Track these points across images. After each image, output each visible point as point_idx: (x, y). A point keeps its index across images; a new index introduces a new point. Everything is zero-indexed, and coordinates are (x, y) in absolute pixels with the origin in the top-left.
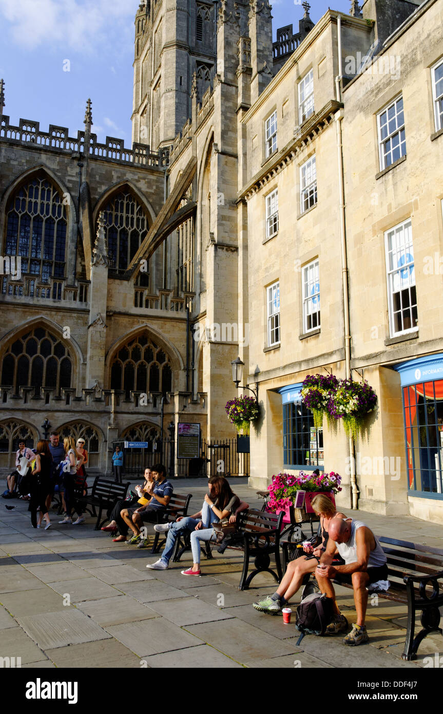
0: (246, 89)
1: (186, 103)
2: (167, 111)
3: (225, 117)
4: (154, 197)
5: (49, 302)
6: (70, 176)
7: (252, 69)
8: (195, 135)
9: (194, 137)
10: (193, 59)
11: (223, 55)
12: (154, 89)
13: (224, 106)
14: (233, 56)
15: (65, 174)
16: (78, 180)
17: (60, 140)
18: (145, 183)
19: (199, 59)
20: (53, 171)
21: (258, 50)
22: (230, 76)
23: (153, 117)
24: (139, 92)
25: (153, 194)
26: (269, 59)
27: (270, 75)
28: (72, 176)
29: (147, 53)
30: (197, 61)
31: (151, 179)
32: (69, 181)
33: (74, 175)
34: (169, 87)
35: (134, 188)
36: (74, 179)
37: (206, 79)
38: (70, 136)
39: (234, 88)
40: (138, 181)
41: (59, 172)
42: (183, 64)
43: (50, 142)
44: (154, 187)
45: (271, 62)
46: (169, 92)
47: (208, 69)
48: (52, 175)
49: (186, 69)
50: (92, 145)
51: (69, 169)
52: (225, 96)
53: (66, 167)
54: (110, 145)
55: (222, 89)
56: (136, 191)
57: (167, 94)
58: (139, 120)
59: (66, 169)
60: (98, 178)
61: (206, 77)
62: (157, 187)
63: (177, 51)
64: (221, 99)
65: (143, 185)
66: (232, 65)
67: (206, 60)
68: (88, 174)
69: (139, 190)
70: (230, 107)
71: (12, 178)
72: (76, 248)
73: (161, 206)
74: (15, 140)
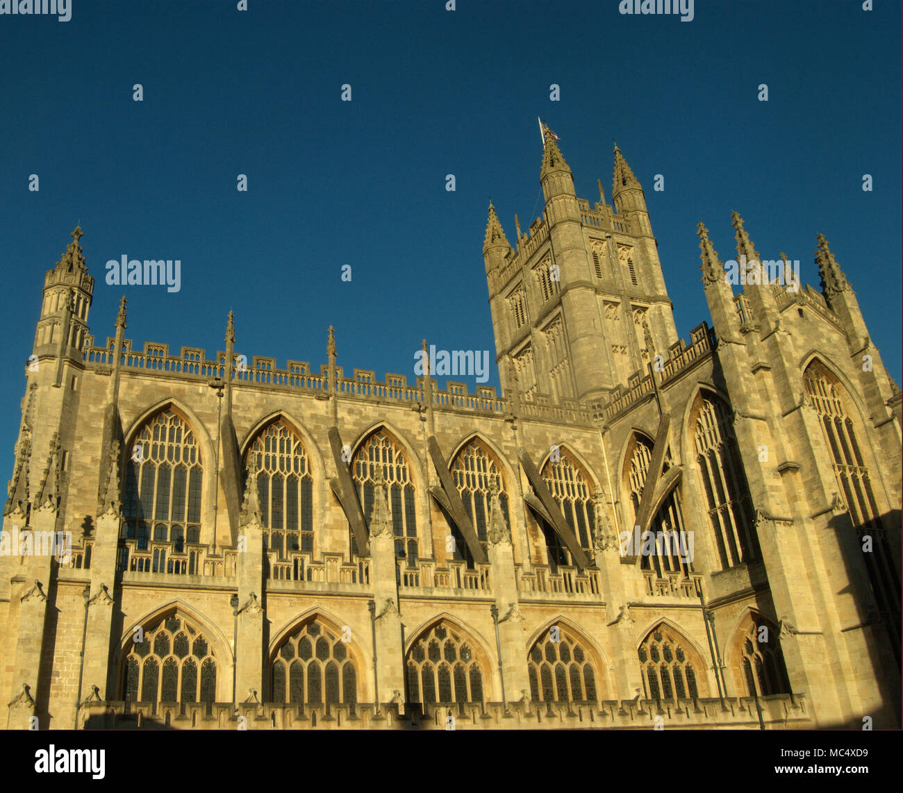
4: (593, 458)
5: (564, 597)
6: (505, 441)
10: (600, 298)
15: (500, 440)
16: (515, 445)
18: (581, 443)
19: (605, 298)
20: (489, 437)
22: (736, 335)
25: (591, 455)
28: (508, 441)
30: (603, 301)
31: (586, 437)
32: (506, 447)
33: (509, 439)
34: (582, 331)
35: (572, 450)
36: (510, 444)
37: (615, 319)
39: (743, 347)
40: (574, 441)
41: (494, 438)
44: (591, 447)
46: (584, 336)
47: (615, 308)
48: (488, 442)
49: (597, 310)
51: (503, 434)
53: (501, 431)
56: (574, 452)
59: (501, 435)
60: (533, 442)
61: (615, 317)
62: (594, 447)
63: (584, 293)
65: (578, 445)
66: (735, 323)
67: (612, 299)
68: (523, 438)
69: (577, 451)
70: (745, 367)
71: (450, 449)
72: (526, 526)
73: (602, 468)
74: (446, 405)
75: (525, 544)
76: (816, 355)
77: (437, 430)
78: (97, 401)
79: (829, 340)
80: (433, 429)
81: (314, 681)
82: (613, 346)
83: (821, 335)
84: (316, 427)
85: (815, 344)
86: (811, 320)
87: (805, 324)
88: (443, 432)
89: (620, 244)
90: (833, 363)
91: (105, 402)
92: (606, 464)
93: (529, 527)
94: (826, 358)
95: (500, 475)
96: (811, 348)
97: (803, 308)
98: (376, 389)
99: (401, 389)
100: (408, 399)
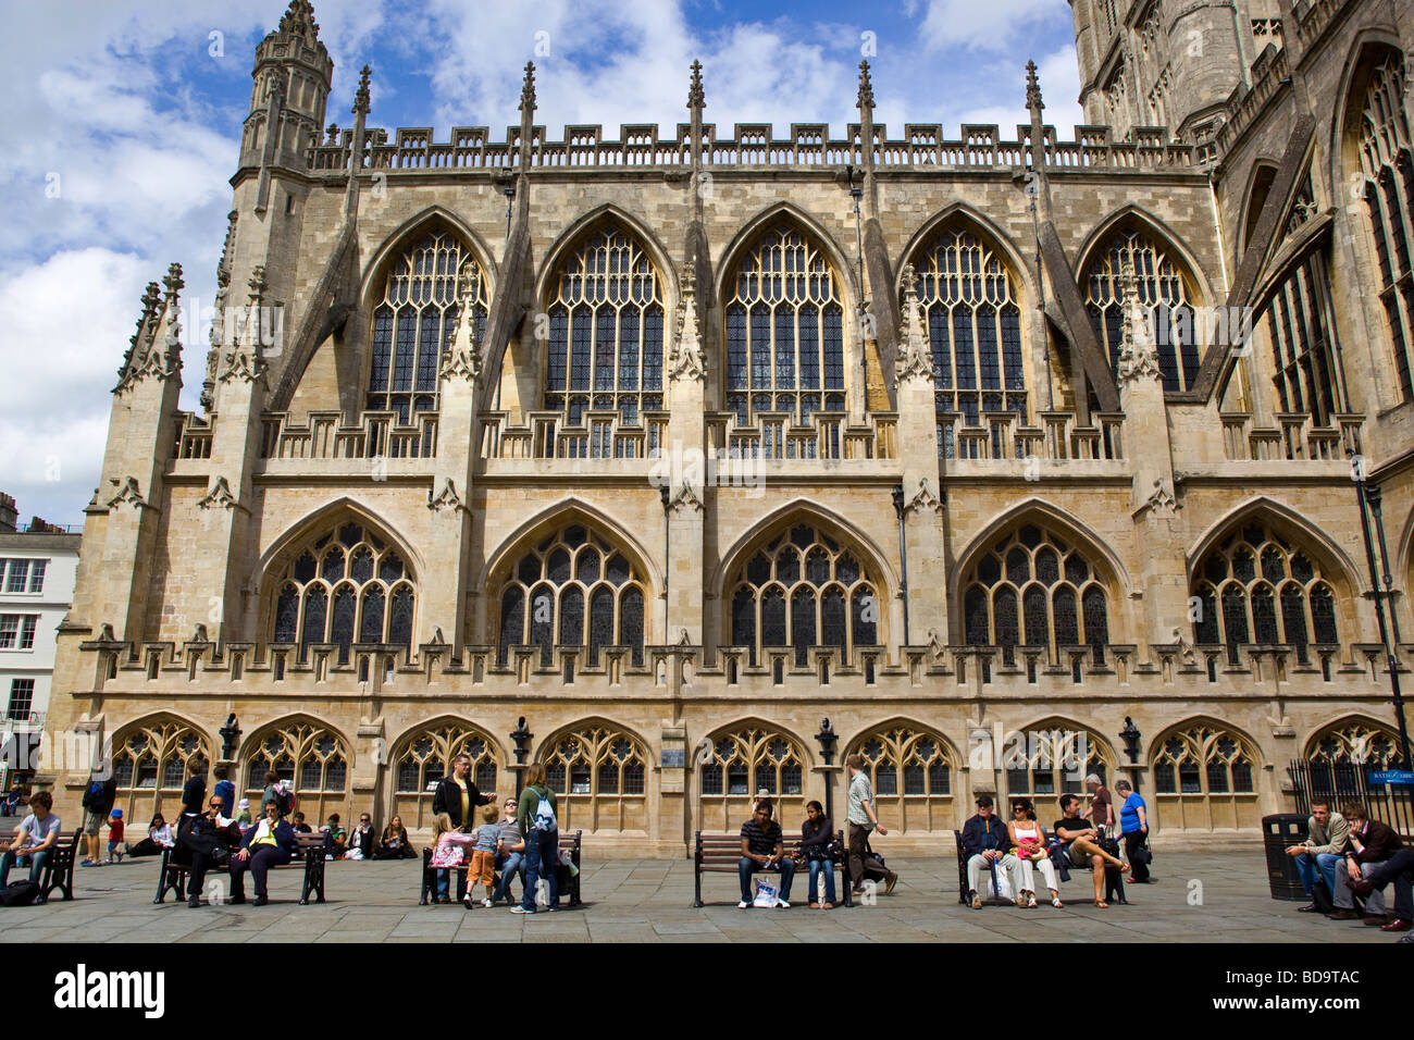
4: (1193, 230)
6: (1013, 215)
15: (1005, 213)
16: (1031, 221)
17: (985, 150)
18: (1170, 205)
20: (981, 211)
25: (1190, 224)
28: (1018, 215)
31: (1180, 195)
32: (1014, 226)
33: (1022, 212)
35: (1149, 220)
36: (1023, 220)
38: (1003, 139)
40: (1153, 203)
41: (992, 212)
43: (967, 159)
44: (1190, 211)
48: (979, 220)
50: (1048, 149)
51: (1010, 203)
53: (1005, 199)
54: (1084, 142)
56: (1154, 224)
58: (1100, 99)
59: (1006, 205)
60: (1069, 210)
62: (1198, 210)
65: (1164, 210)
68: (1048, 206)
69: (1159, 222)
71: (905, 239)
72: (1047, 358)
73: (1211, 246)
74: (901, 165)
75: (1044, 389)
77: (883, 207)
78: (327, 225)
80: (874, 206)
81: (571, 617)
82: (1254, 22)
84: (666, 225)
88: (894, 212)
91: (337, 226)
92: (1218, 238)
93: (1055, 358)
95: (1005, 274)
98: (773, 154)
99: (819, 148)
100: (830, 162)
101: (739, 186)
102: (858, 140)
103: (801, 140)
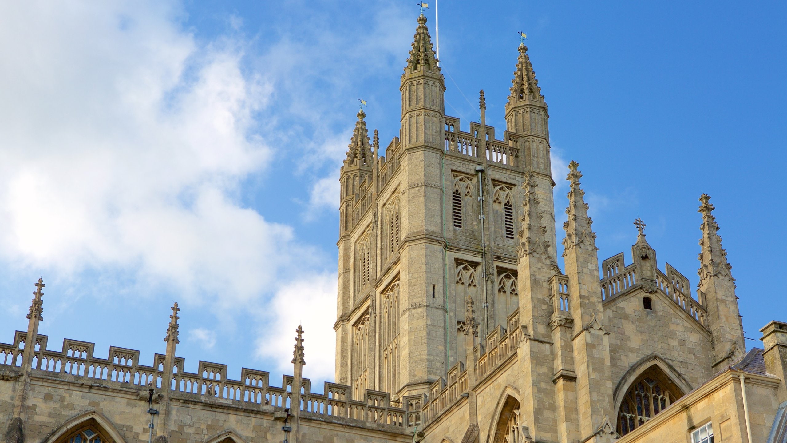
0: (568, 348)
1: (442, 325)
2: (413, 337)
3: (538, 389)
7: (573, 320)
8: (474, 392)
9: (472, 394)
10: (451, 256)
11: (530, 300)
12: (382, 293)
13: (536, 373)
14: (544, 299)
17: (257, 391)
19: (459, 256)
20: (247, 440)
21: (581, 297)
22: (542, 329)
23: (380, 336)
24: (349, 287)
26: (598, 308)
27: (601, 331)
29: (364, 231)
30: (456, 259)
34: (415, 301)
37: (470, 285)
38: (271, 384)
39: (548, 346)
42: (436, 266)
43: (243, 395)
45: (600, 312)
46: (416, 308)
47: (472, 270)
49: (441, 272)
50: (303, 396)
51: (269, 436)
52: (536, 359)
53: (266, 433)
54: (330, 395)
55: (531, 348)
57: (414, 311)
58: (350, 332)
59: (266, 437)
61: (470, 282)
63: (427, 248)
64: (531, 363)
66: (543, 313)
67: (470, 257)
70: (544, 374)
74: (191, 394)
76: (656, 362)
79: (682, 343)
82: (459, 323)
83: (672, 335)
85: (658, 349)
86: (660, 313)
87: (649, 317)
89: (496, 182)
90: (680, 375)
94: (670, 367)
96: (649, 353)
97: (653, 297)
98: (91, 368)
99: (129, 369)
100: (136, 382)
101: (60, 392)
102: (161, 368)
103: (116, 361)
